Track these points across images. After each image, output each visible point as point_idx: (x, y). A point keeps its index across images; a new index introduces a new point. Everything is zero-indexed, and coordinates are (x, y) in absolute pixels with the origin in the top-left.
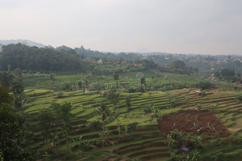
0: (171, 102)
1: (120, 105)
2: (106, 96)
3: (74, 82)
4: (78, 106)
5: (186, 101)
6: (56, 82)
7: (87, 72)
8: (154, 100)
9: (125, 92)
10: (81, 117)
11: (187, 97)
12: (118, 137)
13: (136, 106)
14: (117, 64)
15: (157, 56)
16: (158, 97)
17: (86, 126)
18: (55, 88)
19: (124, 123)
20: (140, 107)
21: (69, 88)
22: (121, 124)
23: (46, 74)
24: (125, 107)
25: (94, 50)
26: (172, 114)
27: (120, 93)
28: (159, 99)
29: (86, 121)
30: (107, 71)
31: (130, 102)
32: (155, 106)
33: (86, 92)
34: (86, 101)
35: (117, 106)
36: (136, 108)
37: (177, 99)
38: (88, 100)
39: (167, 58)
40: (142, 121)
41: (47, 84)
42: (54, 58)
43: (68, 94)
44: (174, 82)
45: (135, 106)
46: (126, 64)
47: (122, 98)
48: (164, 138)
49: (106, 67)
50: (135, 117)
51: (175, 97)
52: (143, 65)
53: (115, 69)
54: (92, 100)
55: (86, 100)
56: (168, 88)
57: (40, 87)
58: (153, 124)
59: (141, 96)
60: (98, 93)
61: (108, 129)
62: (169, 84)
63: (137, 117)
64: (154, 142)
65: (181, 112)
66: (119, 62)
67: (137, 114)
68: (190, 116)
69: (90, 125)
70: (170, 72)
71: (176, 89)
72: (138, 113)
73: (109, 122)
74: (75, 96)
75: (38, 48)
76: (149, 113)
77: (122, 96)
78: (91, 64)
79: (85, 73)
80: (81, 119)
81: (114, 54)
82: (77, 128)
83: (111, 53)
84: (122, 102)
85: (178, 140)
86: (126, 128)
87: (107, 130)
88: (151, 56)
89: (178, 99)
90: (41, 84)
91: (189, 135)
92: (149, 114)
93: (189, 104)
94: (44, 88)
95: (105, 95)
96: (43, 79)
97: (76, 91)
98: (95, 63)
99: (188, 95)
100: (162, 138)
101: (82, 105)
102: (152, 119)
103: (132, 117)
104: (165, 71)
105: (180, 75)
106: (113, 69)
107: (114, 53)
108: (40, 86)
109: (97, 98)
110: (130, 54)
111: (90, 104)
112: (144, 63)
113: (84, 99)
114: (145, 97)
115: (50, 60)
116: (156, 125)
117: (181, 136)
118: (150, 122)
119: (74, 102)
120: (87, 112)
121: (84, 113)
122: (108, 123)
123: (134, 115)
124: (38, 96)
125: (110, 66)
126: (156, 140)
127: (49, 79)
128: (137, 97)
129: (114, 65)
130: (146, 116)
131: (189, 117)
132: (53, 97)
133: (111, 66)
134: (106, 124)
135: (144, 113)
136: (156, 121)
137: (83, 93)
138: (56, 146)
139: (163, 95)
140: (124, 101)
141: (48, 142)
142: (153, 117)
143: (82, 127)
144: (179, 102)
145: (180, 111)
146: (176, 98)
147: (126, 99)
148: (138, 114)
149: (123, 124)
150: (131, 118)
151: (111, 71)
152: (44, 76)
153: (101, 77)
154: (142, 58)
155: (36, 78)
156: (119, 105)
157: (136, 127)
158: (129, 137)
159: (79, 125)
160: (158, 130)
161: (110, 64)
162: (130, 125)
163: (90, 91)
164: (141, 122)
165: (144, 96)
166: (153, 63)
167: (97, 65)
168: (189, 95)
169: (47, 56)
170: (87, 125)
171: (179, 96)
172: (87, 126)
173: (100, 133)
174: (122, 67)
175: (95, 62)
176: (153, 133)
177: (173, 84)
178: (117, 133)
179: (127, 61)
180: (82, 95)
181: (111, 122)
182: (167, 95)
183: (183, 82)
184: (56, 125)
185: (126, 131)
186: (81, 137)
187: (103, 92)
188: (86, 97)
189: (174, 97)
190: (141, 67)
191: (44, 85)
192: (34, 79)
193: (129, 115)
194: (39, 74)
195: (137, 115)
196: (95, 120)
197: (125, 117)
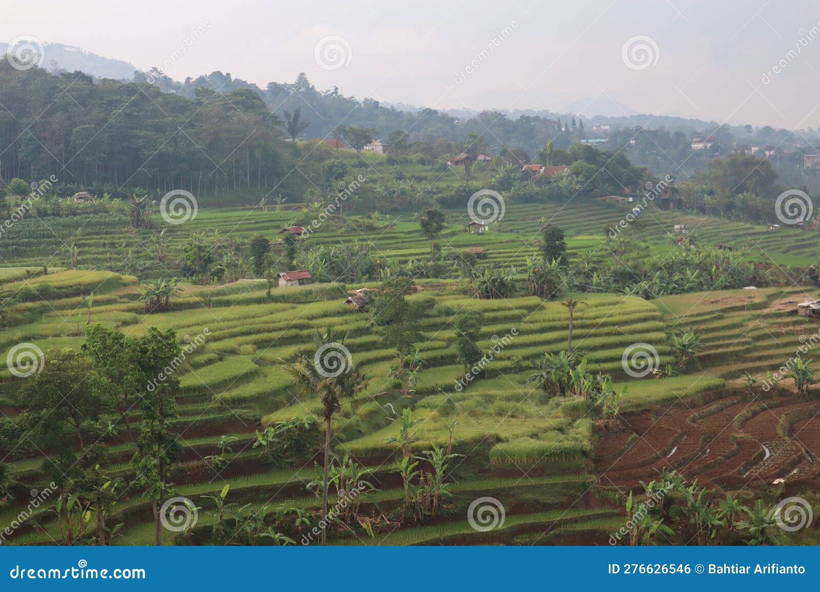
0: (672, 345)
1: (431, 354)
2: (367, 311)
3: (239, 240)
4: (233, 352)
5: (747, 343)
6: (154, 239)
7: (307, 195)
8: (596, 335)
9: (465, 292)
10: (237, 402)
11: (751, 325)
12: (400, 502)
13: (509, 358)
14: (456, 163)
15: (654, 133)
16: (614, 324)
17: (256, 444)
18: (149, 263)
19: (431, 435)
20: (525, 364)
21: (210, 266)
22: (420, 443)
23: (117, 201)
24: (453, 363)
25: (360, 98)
26: (669, 402)
27: (437, 298)
28: (620, 334)
29: (259, 420)
30: (403, 192)
31: (477, 340)
32: (590, 361)
33: (284, 286)
34: (274, 330)
35: (417, 357)
36: (506, 370)
37: (704, 336)
38: (282, 324)
39: (700, 146)
40: (519, 431)
41: (112, 245)
42: (158, 129)
43: (197, 295)
44: (708, 256)
45: (501, 359)
46: (498, 163)
47: (443, 319)
48: (617, 511)
49: (400, 177)
50: (492, 408)
51: (695, 327)
52: (577, 174)
53: (442, 185)
54: (302, 327)
55: (272, 325)
56: (676, 282)
57: (85, 257)
58: (568, 444)
59: (536, 315)
60: (337, 294)
61: (354, 462)
62: (685, 263)
63: (501, 413)
64: (562, 528)
65: (713, 394)
66: (463, 155)
67: (501, 399)
68: (755, 414)
69: (276, 440)
70: (702, 210)
71: (711, 286)
72: (510, 392)
73: (364, 427)
74: (228, 304)
75: (89, 79)
76: (563, 392)
77: (449, 312)
78: (328, 162)
79: (294, 199)
80: (233, 412)
81: (453, 119)
82: (215, 450)
83: (436, 112)
84: (444, 340)
85: (680, 524)
86: (437, 459)
87: (347, 466)
88: (627, 134)
89: (710, 335)
90: (89, 245)
91: (730, 501)
92: (561, 399)
93: (760, 358)
94: (97, 263)
95: (367, 307)
96: (99, 224)
97: (237, 279)
98: (351, 156)
99: (758, 317)
100: (606, 510)
101: (250, 348)
102: (570, 424)
103: (480, 409)
104: (679, 205)
105: (748, 225)
106: (429, 187)
107: (451, 115)
108: (80, 253)
109: (325, 315)
110: (525, 119)
111: (290, 344)
112: (581, 163)
113: (266, 318)
114: (554, 320)
115: (140, 137)
116: (584, 453)
117: (693, 506)
118: (561, 436)
119: (217, 334)
120: (269, 379)
121: (251, 384)
122: (361, 434)
123: (489, 399)
124: (59, 297)
125: (420, 170)
126: (575, 521)
127: (125, 223)
128: (517, 319)
129: (437, 166)
130: (543, 410)
131: (747, 419)
132: (125, 306)
133: (424, 174)
134: (348, 440)
135: (541, 391)
136: (586, 433)
137: (263, 293)
138: (104, 526)
139: (642, 315)
140: (451, 334)
141: (69, 505)
142: (574, 413)
143: (236, 447)
144: (710, 348)
145: (709, 389)
146: (696, 332)
147: (461, 327)
148: (508, 399)
149: (427, 443)
150: (473, 413)
151: (419, 195)
152: (106, 211)
153: (367, 221)
154: (583, 141)
155: (67, 215)
156: (425, 355)
157: (487, 458)
158: (450, 501)
159: (223, 437)
160: (590, 473)
161: (422, 162)
162: (460, 447)
163: (302, 282)
164: (517, 436)
165: (551, 316)
166: (623, 162)
167: (361, 165)
168: (766, 316)
169: (128, 116)
170: (260, 438)
171: (715, 318)
172: (260, 446)
173: (312, 479)
174: (473, 178)
175: (354, 151)
176: (566, 486)
177: (703, 267)
178: (395, 480)
179: (504, 152)
180: (260, 301)
181: (378, 427)
182: (657, 313)
183: (748, 259)
184: (120, 433)
185: (439, 473)
186: (224, 494)
187: (359, 289)
188: (278, 311)
189: (687, 324)
190: (564, 183)
191: (101, 249)
192: (58, 219)
193: (466, 403)
194: (86, 199)
195: (504, 404)
196: (298, 419)
197: (447, 410)
